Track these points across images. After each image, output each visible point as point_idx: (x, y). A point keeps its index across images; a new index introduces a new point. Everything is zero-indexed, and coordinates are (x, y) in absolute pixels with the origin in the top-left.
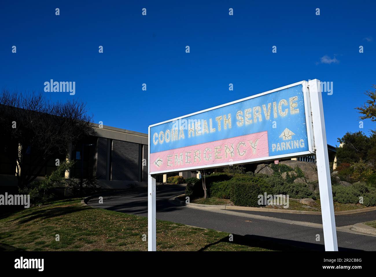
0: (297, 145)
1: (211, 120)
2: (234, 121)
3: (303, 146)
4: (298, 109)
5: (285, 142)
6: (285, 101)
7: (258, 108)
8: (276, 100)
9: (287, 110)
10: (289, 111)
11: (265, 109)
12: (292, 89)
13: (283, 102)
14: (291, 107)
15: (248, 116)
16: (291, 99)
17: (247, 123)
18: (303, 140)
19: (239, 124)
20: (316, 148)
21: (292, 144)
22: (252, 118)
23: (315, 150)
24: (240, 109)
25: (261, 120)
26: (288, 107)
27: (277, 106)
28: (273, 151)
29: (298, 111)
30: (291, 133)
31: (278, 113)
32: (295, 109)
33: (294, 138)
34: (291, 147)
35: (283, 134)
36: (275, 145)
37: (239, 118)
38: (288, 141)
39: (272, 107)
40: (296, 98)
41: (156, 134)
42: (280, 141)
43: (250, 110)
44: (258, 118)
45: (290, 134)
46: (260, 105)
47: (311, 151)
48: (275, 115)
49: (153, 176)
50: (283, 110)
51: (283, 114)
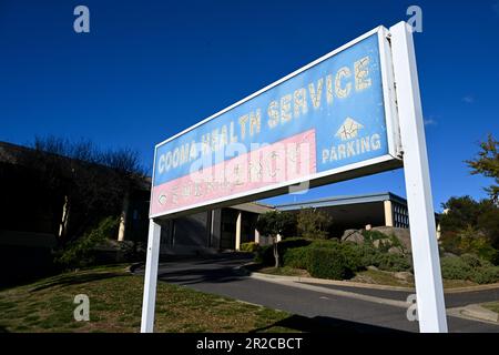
0: (367, 145)
1: (232, 124)
2: (265, 118)
3: (377, 146)
4: (369, 80)
5: (345, 143)
6: (346, 69)
7: (302, 91)
8: (331, 72)
9: (349, 85)
10: (353, 86)
11: (313, 91)
12: (358, 47)
13: (343, 72)
14: (357, 79)
15: (286, 107)
16: (356, 65)
17: (283, 120)
18: (377, 136)
19: (272, 124)
20: (404, 149)
22: (292, 110)
23: (402, 153)
24: (274, 98)
25: (305, 111)
26: (352, 80)
27: (333, 82)
28: (324, 161)
29: (369, 83)
30: (356, 125)
31: (333, 93)
32: (364, 80)
33: (361, 134)
34: (355, 151)
35: (341, 129)
37: (272, 113)
38: (350, 141)
39: (324, 85)
40: (366, 61)
42: (337, 142)
43: (289, 97)
44: (301, 108)
45: (354, 127)
46: (305, 86)
47: (393, 154)
48: (329, 98)
49: (156, 220)
50: (343, 87)
51: (343, 94)
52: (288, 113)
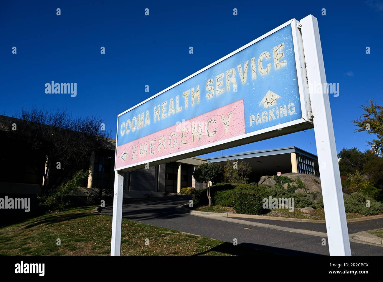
0: (285, 112)
1: (177, 97)
2: (203, 92)
3: (293, 112)
4: (285, 61)
5: (267, 110)
6: (267, 53)
7: (232, 71)
8: (255, 55)
9: (269, 65)
10: (272, 66)
11: (240, 70)
12: (277, 35)
13: (265, 55)
14: (275, 61)
15: (220, 83)
16: (275, 49)
17: (218, 94)
18: (292, 104)
19: (209, 97)
20: (313, 114)
21: (277, 111)
22: (225, 86)
23: (312, 117)
24: (209, 77)
25: (235, 86)
26: (271, 61)
27: (256, 63)
28: (251, 125)
29: (285, 63)
30: (276, 96)
31: (257, 72)
32: (281, 61)
33: (280, 103)
34: (276, 116)
35: (264, 100)
36: (253, 117)
37: (209, 88)
38: (271, 109)
39: (249, 66)
40: (283, 46)
41: (124, 123)
42: (260, 110)
43: (222, 75)
44: (231, 84)
45: (274, 98)
46: (234, 66)
47: (305, 118)
48: (254, 76)
49: (120, 172)
50: (265, 67)
51: (265, 72)
52: (221, 88)
